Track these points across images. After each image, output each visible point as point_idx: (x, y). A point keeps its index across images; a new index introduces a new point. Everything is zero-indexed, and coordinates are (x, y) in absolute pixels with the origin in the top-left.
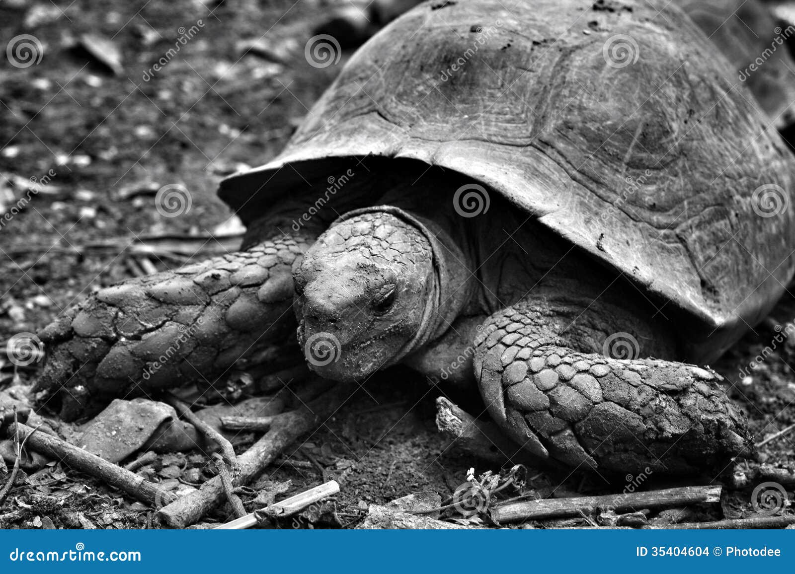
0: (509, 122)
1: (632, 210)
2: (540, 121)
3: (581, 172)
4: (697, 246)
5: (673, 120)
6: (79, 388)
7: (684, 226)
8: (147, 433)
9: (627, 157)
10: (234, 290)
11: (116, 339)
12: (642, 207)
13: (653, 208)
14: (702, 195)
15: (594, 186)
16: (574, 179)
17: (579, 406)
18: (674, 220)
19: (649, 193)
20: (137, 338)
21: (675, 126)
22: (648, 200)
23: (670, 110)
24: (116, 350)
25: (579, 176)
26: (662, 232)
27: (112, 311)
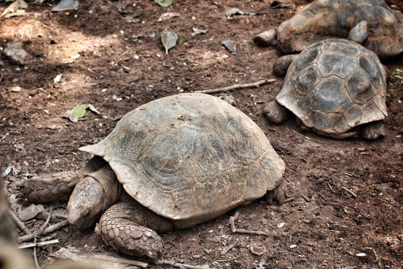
0: (133, 153)
1: (157, 184)
2: (141, 155)
3: (146, 171)
4: (177, 196)
5: (180, 159)
6: (26, 199)
7: (173, 190)
8: (35, 215)
9: (161, 169)
10: (62, 183)
11: (33, 190)
12: (161, 183)
13: (164, 184)
14: (183, 182)
15: (148, 176)
16: (143, 173)
17: (112, 236)
18: (170, 188)
19: (165, 179)
20: (38, 191)
21: (180, 161)
22: (164, 182)
23: (181, 156)
24: (33, 193)
25: (145, 172)
26: (165, 191)
27: (33, 183)
